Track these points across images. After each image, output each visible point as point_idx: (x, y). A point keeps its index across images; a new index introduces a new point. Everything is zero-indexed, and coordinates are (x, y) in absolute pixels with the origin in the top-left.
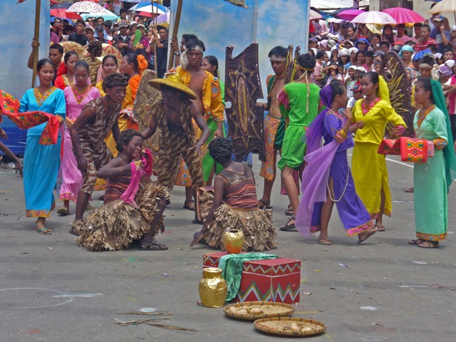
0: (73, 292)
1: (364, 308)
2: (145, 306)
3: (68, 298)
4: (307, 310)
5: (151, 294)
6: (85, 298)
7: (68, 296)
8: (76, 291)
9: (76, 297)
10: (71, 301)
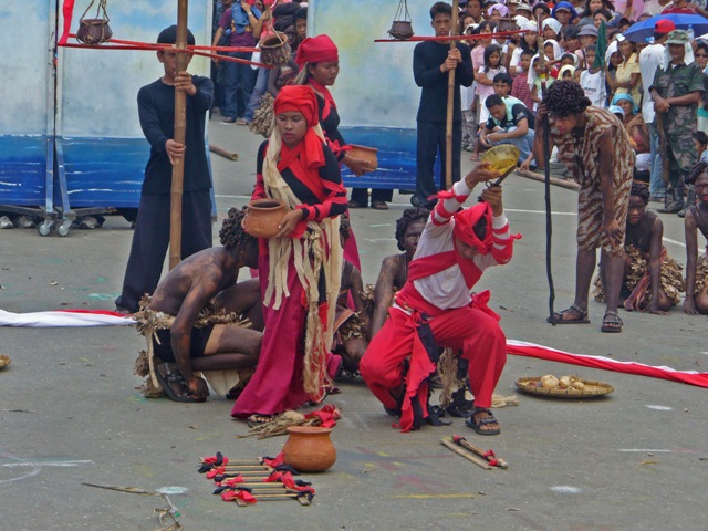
0: (38, 457)
1: (558, 488)
2: (166, 483)
3: (30, 469)
4: (455, 492)
5: (179, 461)
6: (60, 468)
7: (31, 464)
8: (45, 456)
9: (44, 467)
10: (35, 473)
